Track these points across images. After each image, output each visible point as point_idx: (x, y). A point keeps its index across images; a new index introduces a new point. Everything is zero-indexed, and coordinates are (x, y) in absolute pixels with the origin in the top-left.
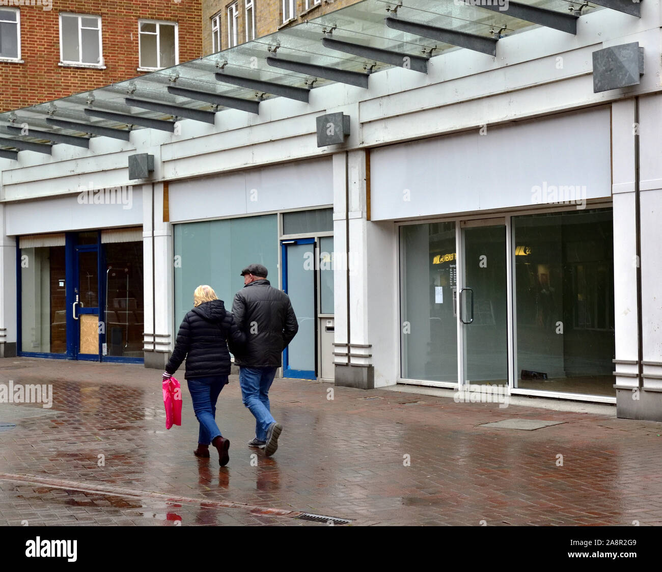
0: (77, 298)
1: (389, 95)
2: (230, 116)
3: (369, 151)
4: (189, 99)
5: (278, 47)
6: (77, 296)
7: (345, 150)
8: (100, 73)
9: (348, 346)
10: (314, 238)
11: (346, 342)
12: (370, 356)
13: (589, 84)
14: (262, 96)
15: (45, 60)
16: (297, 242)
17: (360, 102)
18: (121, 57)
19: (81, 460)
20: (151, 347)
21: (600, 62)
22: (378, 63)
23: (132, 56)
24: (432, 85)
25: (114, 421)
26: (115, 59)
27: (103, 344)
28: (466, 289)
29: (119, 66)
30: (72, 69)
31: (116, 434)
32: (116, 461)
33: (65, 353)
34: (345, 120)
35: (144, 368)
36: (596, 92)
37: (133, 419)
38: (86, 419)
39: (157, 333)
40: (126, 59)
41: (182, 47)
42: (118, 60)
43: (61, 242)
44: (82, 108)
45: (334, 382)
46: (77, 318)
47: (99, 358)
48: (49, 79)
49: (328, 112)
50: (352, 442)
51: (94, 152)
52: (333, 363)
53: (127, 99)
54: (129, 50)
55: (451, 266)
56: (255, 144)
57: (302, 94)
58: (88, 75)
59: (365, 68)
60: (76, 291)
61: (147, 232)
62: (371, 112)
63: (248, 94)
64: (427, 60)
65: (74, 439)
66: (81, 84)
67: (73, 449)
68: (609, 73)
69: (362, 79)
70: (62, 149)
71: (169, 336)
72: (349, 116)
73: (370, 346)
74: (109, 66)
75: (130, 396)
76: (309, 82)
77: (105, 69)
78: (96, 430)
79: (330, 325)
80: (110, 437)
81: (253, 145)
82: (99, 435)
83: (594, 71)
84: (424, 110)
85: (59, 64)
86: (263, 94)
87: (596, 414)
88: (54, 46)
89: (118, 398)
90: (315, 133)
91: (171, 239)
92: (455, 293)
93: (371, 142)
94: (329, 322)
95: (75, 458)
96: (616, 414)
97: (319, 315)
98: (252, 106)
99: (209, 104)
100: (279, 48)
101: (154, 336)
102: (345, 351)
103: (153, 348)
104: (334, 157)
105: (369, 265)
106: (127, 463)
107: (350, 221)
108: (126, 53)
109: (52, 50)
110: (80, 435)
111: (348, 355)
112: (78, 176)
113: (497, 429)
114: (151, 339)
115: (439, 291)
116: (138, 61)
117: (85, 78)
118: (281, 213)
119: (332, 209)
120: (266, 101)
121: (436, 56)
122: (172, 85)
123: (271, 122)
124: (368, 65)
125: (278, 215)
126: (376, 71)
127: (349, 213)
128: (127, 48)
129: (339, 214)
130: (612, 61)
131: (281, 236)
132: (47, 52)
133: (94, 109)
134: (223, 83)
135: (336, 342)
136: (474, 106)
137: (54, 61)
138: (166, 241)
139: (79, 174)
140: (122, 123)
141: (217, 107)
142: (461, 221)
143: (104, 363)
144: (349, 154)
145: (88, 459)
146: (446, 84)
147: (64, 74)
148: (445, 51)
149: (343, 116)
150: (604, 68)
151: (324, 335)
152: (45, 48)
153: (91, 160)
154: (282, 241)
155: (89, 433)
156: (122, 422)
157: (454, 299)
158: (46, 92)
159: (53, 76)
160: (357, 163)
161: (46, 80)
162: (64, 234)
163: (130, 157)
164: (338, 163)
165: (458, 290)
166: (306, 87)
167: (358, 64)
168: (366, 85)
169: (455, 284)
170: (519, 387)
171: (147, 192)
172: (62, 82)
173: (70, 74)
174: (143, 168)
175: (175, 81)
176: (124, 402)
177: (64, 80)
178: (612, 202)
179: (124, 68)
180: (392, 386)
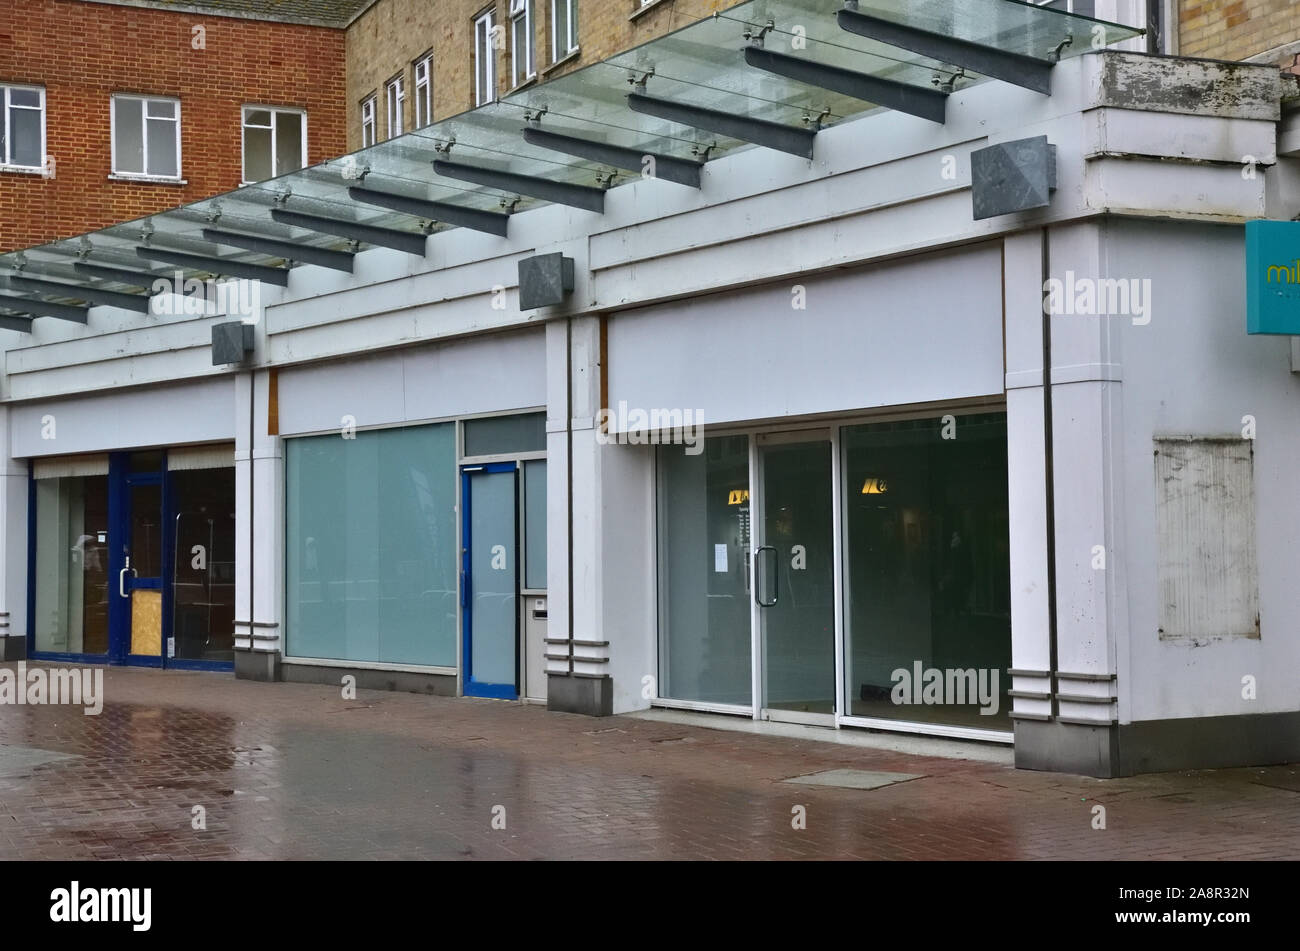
0: (127, 562)
1: (637, 225)
2: (378, 260)
3: (606, 317)
4: (312, 232)
5: (451, 144)
6: (127, 558)
7: (567, 314)
8: (177, 191)
9: (570, 643)
10: (515, 462)
11: (567, 637)
12: (606, 660)
13: (966, 204)
14: (430, 226)
15: (85, 171)
16: (488, 469)
17: (590, 236)
18: (212, 165)
19: (93, 843)
20: (245, 644)
21: (983, 169)
22: (621, 171)
23: (231, 164)
24: (710, 207)
25: (164, 772)
26: (202, 169)
27: (169, 639)
28: (766, 549)
29: (208, 179)
30: (130, 185)
31: (161, 795)
32: (152, 844)
33: (106, 653)
34: (566, 265)
35: (234, 679)
36: (977, 218)
37: (197, 768)
38: (117, 769)
39: (256, 620)
40: (220, 168)
41: (313, 149)
42: (208, 170)
43: (102, 470)
44: (132, 245)
45: (546, 704)
46: (126, 596)
47: (161, 662)
48: (92, 200)
49: (538, 253)
50: (564, 809)
51: (156, 319)
52: (545, 672)
53: (206, 231)
54: (225, 154)
55: (742, 510)
56: (420, 306)
57: (496, 223)
58: (156, 195)
59: (599, 180)
60: (125, 550)
61: (241, 452)
62: (609, 252)
63: (409, 222)
64: (700, 166)
65: (87, 806)
66: (145, 209)
67: (83, 822)
68: (998, 187)
69: (595, 199)
70: (105, 315)
71: (275, 626)
72: (573, 260)
73: (606, 644)
74: (191, 180)
75: (201, 728)
76: (508, 204)
77: (185, 185)
78: (129, 789)
79: (541, 608)
80: (150, 801)
81: (415, 307)
82: (133, 798)
83: (974, 183)
84: (696, 249)
85: (110, 177)
86: (432, 223)
87: (980, 762)
88: (101, 147)
89: (180, 731)
90: (517, 287)
91: (281, 464)
92: (748, 554)
93: (609, 301)
94: (540, 603)
95: (83, 839)
96: (1013, 762)
97: (523, 592)
98: (415, 243)
99: (345, 240)
100: (455, 146)
101: (251, 625)
102: (564, 651)
103: (249, 646)
104: (549, 329)
105: (605, 507)
106: (169, 847)
107: (575, 435)
108: (221, 158)
109: (98, 154)
110: (100, 797)
111: (570, 659)
112: (129, 360)
113: (811, 788)
114: (246, 631)
115: (721, 551)
116: (240, 172)
117: (151, 199)
118: (461, 421)
119: (544, 414)
120: (436, 235)
121: (714, 159)
122: (279, 207)
123: (445, 269)
124: (603, 175)
125: (457, 423)
126: (617, 185)
127: (573, 420)
128: (223, 151)
129: (555, 423)
130: (1004, 166)
131: (461, 459)
132: (91, 156)
133: (153, 247)
134: (366, 205)
135: (551, 636)
136: (778, 243)
137: (102, 172)
138: (273, 467)
139: (132, 357)
140: (204, 272)
141: (357, 245)
142: (757, 434)
143: (169, 671)
144: (573, 323)
145: (104, 840)
146: (732, 206)
147: (117, 192)
148: (731, 151)
149: (562, 258)
150: (990, 179)
151: (532, 625)
152: (86, 151)
153: (151, 333)
154: (462, 467)
155: (116, 794)
156: (178, 774)
157: (745, 564)
158: (87, 223)
159: (100, 196)
160: (586, 338)
161: (87, 203)
162: (107, 456)
163: (214, 328)
164: (555, 337)
165: (753, 551)
166: (503, 212)
167: (588, 173)
168: (600, 208)
169: (747, 540)
170: (854, 714)
171: (242, 386)
172: (114, 207)
173: (128, 193)
174: (235, 345)
175: (284, 201)
176: (189, 739)
177: (117, 202)
178: (1006, 403)
179: (217, 183)
180: (644, 711)
